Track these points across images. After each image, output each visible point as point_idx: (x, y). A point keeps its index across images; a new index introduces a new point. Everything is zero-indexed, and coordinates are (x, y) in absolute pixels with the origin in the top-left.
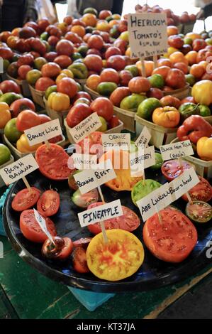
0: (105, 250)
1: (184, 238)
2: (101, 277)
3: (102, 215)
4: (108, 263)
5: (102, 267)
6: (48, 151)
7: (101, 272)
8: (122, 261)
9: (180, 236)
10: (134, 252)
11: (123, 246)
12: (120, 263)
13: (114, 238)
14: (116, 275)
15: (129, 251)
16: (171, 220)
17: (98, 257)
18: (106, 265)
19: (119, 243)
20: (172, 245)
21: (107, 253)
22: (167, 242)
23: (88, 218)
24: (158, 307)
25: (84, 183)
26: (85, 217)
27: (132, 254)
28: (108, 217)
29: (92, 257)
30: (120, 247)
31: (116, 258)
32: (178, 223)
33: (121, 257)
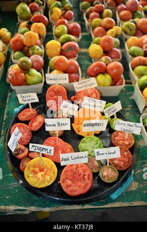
0: (37, 167)
1: (80, 186)
2: (27, 179)
3: (42, 150)
4: (34, 174)
5: (30, 175)
6: (56, 90)
7: (29, 177)
8: (41, 178)
9: (79, 183)
10: (49, 177)
11: (47, 171)
12: (39, 178)
13: (46, 163)
14: (33, 183)
15: (48, 175)
16: (81, 172)
17: (32, 169)
18: (33, 175)
19: (46, 168)
20: (70, 185)
21: (37, 169)
22: (69, 182)
23: (34, 148)
24: (57, 207)
25: (49, 126)
26: (33, 146)
27: (48, 177)
28: (45, 152)
29: (29, 167)
30: (45, 170)
31: (40, 175)
32: (84, 175)
33: (42, 175)
